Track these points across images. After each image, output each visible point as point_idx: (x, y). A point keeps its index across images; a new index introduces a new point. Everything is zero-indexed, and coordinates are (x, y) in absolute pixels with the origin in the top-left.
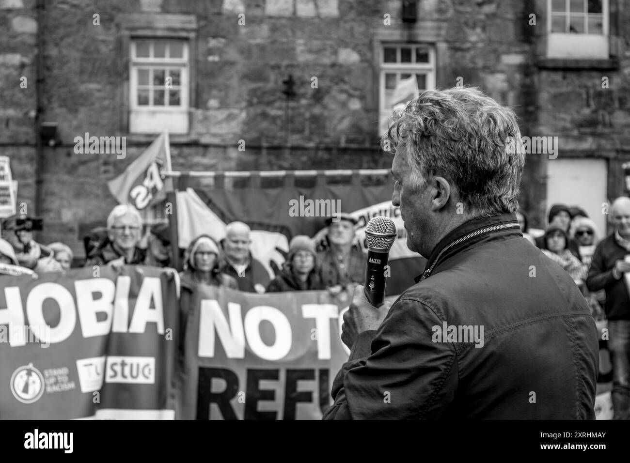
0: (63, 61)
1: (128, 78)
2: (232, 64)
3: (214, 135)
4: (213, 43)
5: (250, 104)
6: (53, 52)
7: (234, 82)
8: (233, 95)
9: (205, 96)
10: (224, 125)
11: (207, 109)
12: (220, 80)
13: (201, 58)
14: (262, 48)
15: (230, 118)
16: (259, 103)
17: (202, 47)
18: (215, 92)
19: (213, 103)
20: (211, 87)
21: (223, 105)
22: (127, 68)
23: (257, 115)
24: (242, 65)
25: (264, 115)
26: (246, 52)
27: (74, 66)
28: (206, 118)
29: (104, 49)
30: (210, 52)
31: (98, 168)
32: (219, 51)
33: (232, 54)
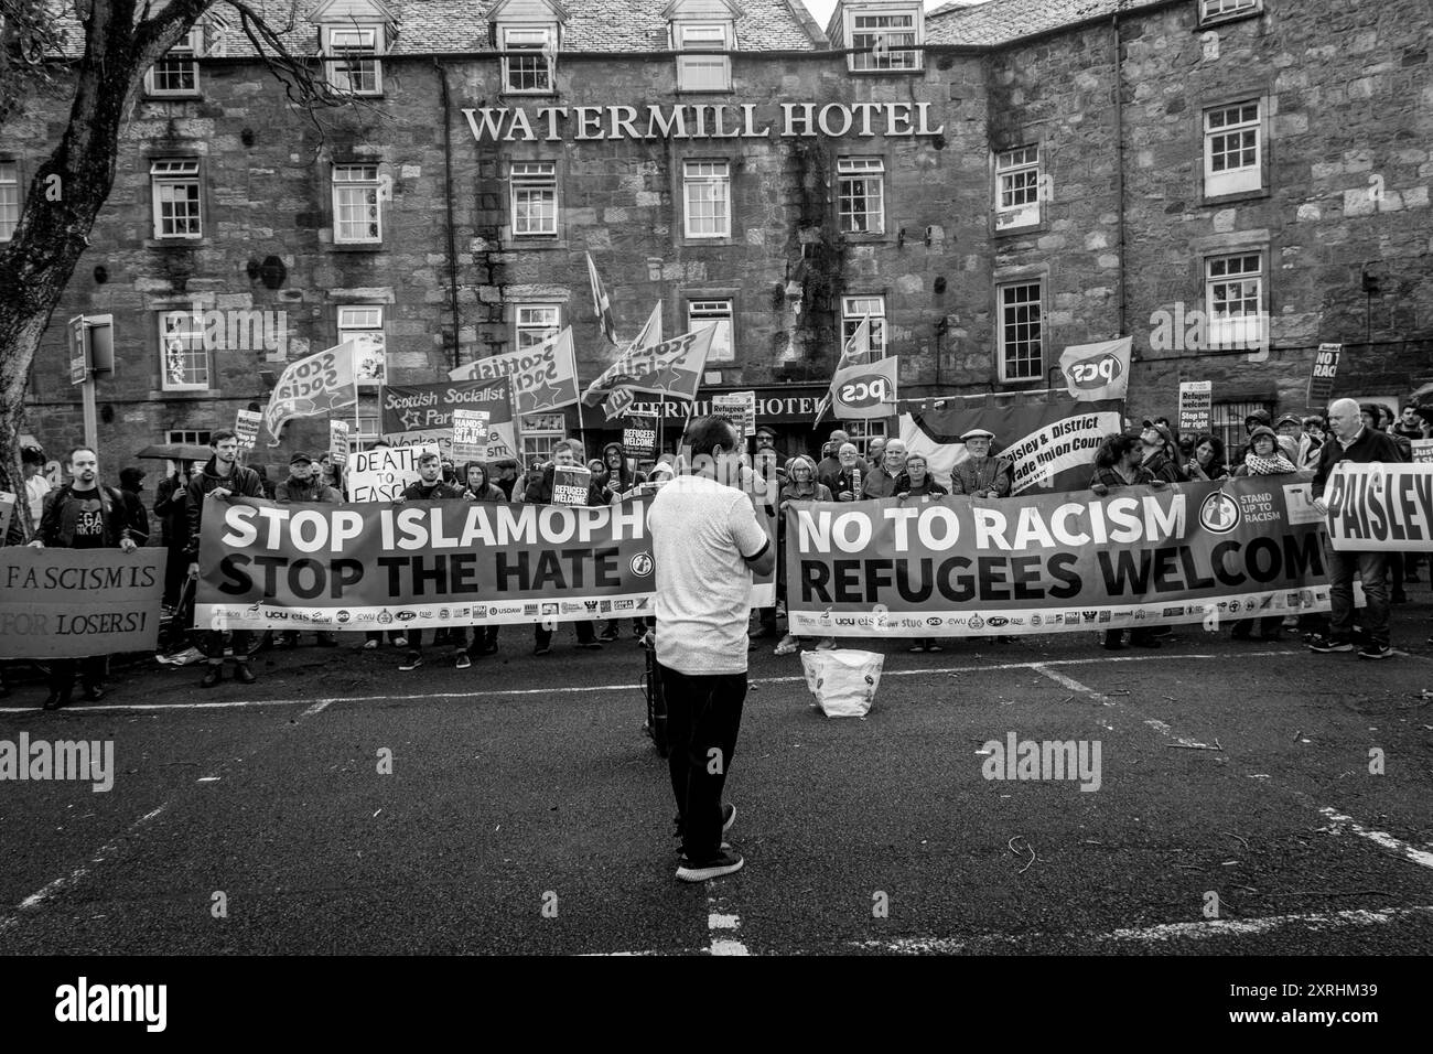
0: (1143, 287)
1: (1203, 295)
2: (1307, 269)
3: (1289, 339)
4: (1287, 251)
5: (1328, 305)
6: (1134, 281)
7: (1310, 286)
8: (1309, 299)
9: (1278, 303)
10: (1300, 328)
11: (1282, 315)
12: (1296, 286)
13: (1274, 268)
14: (1340, 249)
15: (1306, 320)
16: (1336, 303)
17: (1276, 257)
18: (1289, 298)
19: (1288, 308)
20: (1285, 294)
21: (1298, 309)
22: (1202, 288)
23: (1335, 316)
24: (1318, 268)
25: (1343, 314)
26: (1323, 255)
27: (1153, 291)
28: (1281, 324)
29: (1179, 272)
30: (1285, 261)
31: (1176, 378)
32: (1294, 258)
33: (1308, 259)
